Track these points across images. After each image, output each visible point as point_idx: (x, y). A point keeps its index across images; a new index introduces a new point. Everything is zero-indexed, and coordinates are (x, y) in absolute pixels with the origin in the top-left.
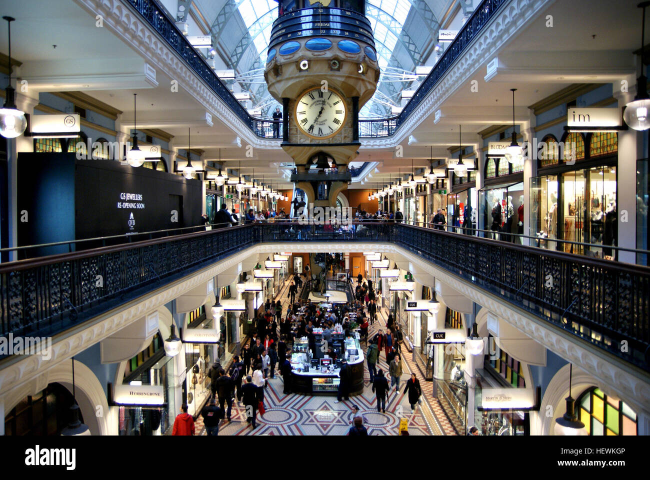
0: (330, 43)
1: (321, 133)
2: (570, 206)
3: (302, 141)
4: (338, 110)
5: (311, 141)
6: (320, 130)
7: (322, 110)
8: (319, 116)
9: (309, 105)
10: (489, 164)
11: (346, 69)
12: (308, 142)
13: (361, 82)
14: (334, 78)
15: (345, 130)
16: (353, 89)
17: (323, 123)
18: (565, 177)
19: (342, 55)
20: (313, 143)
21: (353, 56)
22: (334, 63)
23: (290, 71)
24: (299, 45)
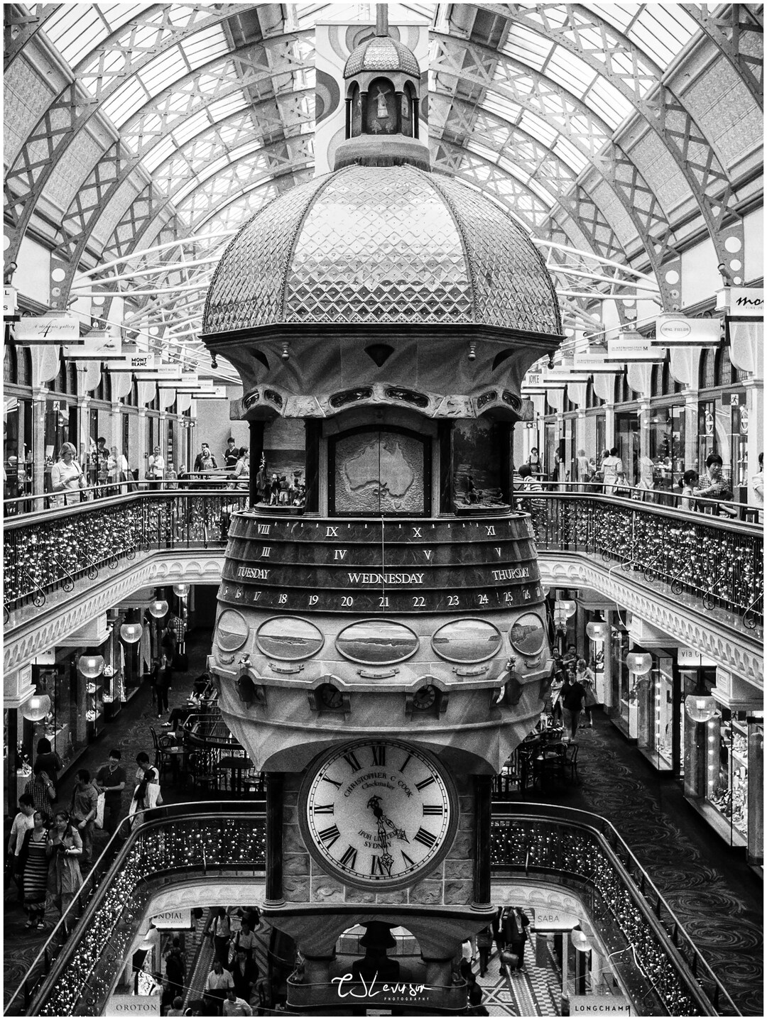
0: (410, 636)
1: (378, 872)
3: (324, 894)
4: (430, 804)
9: (344, 786)
15: (450, 865)
19: (444, 675)
23: (288, 710)
24: (318, 637)
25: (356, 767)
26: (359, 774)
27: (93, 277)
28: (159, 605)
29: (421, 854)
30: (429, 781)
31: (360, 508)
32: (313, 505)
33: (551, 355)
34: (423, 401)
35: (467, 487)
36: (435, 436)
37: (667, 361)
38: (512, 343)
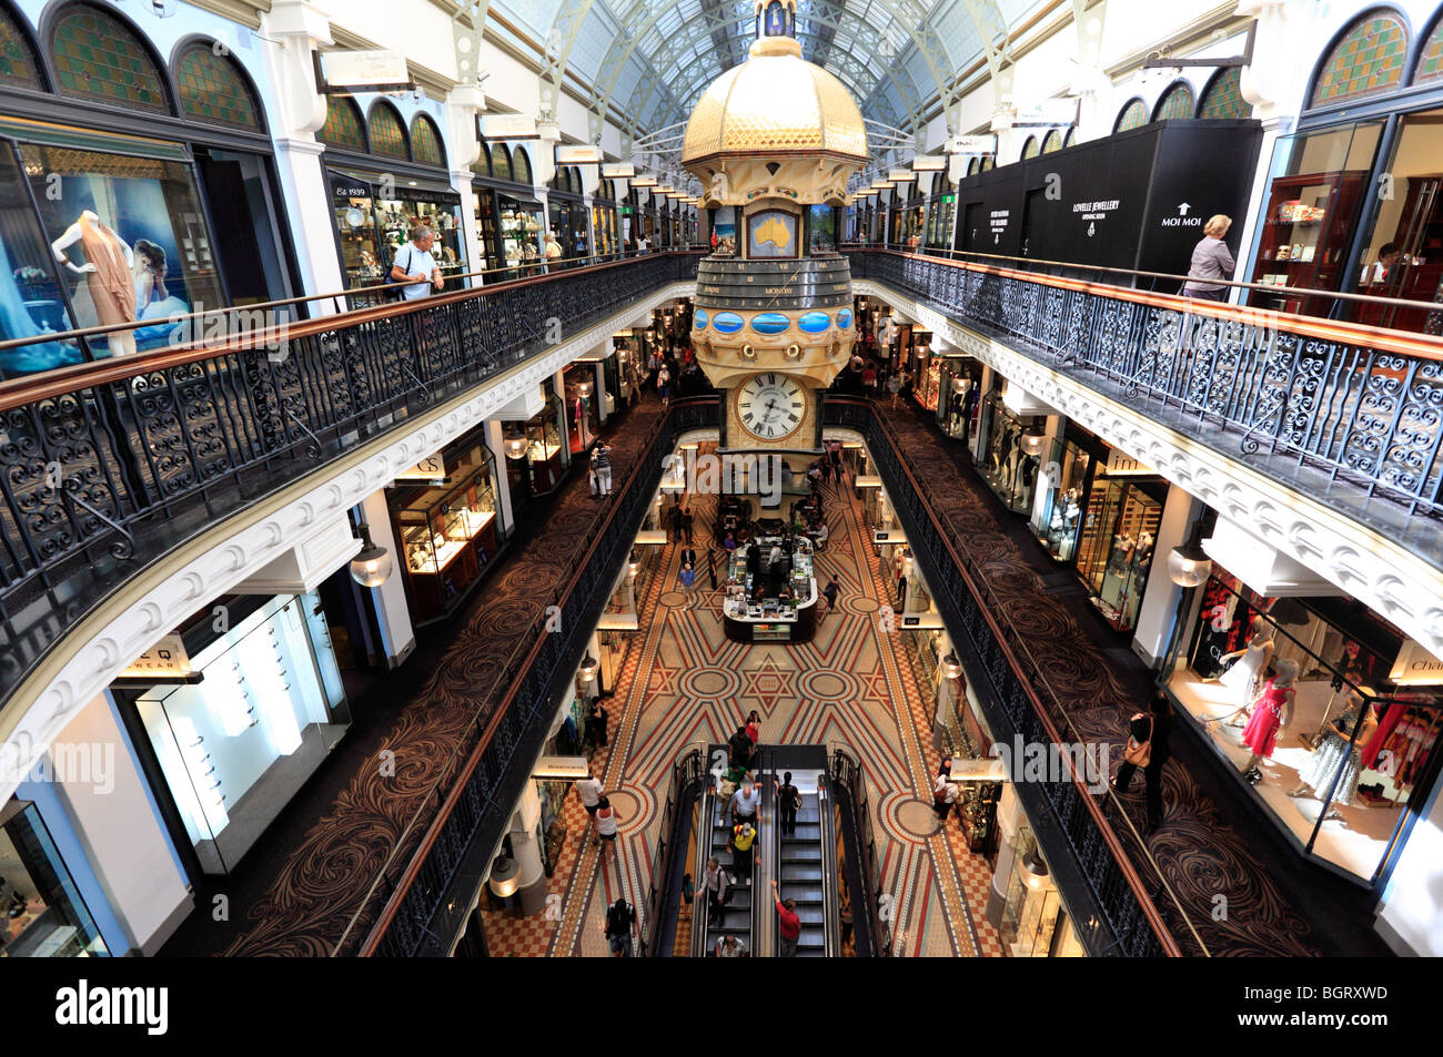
1: (771, 435)
3: (746, 446)
4: (795, 402)
5: (758, 446)
6: (770, 429)
7: (773, 402)
8: (770, 410)
9: (755, 395)
11: (809, 357)
12: (755, 447)
14: (791, 371)
15: (804, 431)
17: (774, 420)
19: (803, 339)
21: (819, 337)
23: (729, 358)
24: (741, 321)
25: (761, 385)
26: (762, 388)
27: (642, 143)
28: (681, 307)
29: (791, 425)
30: (795, 392)
31: (763, 254)
32: (739, 253)
34: (795, 194)
35: (817, 242)
36: (801, 214)
37: (917, 181)
38: (842, 161)
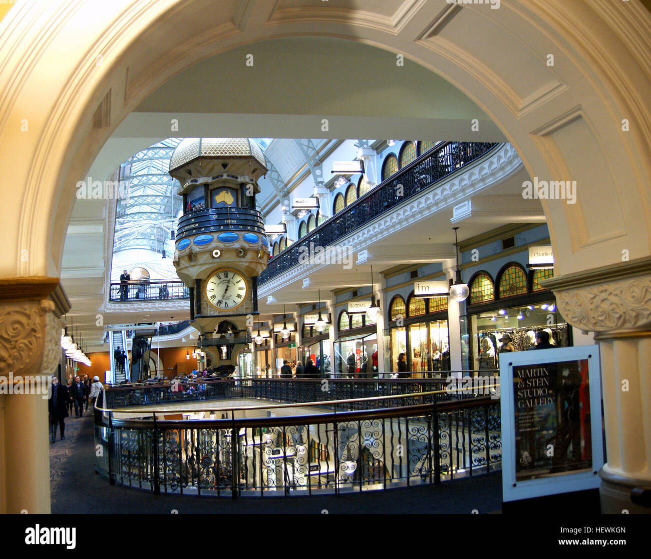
0: (237, 236)
1: (227, 306)
2: (414, 350)
3: (212, 313)
4: (240, 287)
5: (219, 313)
6: (226, 304)
7: (227, 288)
8: (225, 292)
9: (217, 284)
10: (342, 318)
11: (250, 256)
12: (216, 314)
13: (259, 265)
14: (241, 263)
15: (246, 303)
16: (254, 270)
17: (228, 298)
18: (411, 328)
19: (246, 245)
20: (220, 315)
21: (254, 245)
22: (240, 251)
24: (212, 238)
25: (220, 278)
26: (221, 280)
29: (238, 301)
30: (240, 281)
33: (265, 175)
34: (237, 178)
36: (239, 188)
38: (258, 166)
